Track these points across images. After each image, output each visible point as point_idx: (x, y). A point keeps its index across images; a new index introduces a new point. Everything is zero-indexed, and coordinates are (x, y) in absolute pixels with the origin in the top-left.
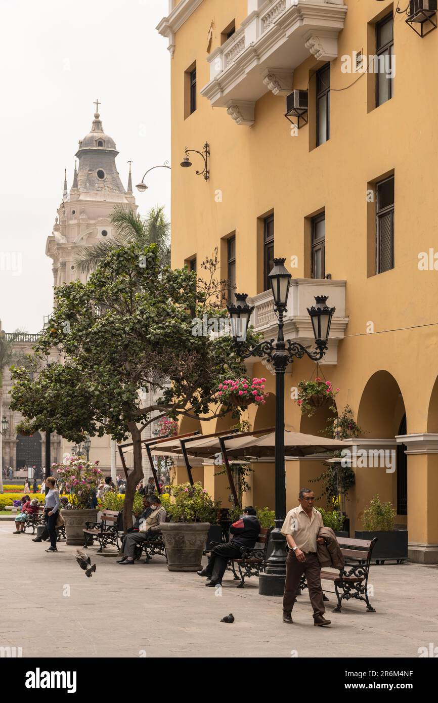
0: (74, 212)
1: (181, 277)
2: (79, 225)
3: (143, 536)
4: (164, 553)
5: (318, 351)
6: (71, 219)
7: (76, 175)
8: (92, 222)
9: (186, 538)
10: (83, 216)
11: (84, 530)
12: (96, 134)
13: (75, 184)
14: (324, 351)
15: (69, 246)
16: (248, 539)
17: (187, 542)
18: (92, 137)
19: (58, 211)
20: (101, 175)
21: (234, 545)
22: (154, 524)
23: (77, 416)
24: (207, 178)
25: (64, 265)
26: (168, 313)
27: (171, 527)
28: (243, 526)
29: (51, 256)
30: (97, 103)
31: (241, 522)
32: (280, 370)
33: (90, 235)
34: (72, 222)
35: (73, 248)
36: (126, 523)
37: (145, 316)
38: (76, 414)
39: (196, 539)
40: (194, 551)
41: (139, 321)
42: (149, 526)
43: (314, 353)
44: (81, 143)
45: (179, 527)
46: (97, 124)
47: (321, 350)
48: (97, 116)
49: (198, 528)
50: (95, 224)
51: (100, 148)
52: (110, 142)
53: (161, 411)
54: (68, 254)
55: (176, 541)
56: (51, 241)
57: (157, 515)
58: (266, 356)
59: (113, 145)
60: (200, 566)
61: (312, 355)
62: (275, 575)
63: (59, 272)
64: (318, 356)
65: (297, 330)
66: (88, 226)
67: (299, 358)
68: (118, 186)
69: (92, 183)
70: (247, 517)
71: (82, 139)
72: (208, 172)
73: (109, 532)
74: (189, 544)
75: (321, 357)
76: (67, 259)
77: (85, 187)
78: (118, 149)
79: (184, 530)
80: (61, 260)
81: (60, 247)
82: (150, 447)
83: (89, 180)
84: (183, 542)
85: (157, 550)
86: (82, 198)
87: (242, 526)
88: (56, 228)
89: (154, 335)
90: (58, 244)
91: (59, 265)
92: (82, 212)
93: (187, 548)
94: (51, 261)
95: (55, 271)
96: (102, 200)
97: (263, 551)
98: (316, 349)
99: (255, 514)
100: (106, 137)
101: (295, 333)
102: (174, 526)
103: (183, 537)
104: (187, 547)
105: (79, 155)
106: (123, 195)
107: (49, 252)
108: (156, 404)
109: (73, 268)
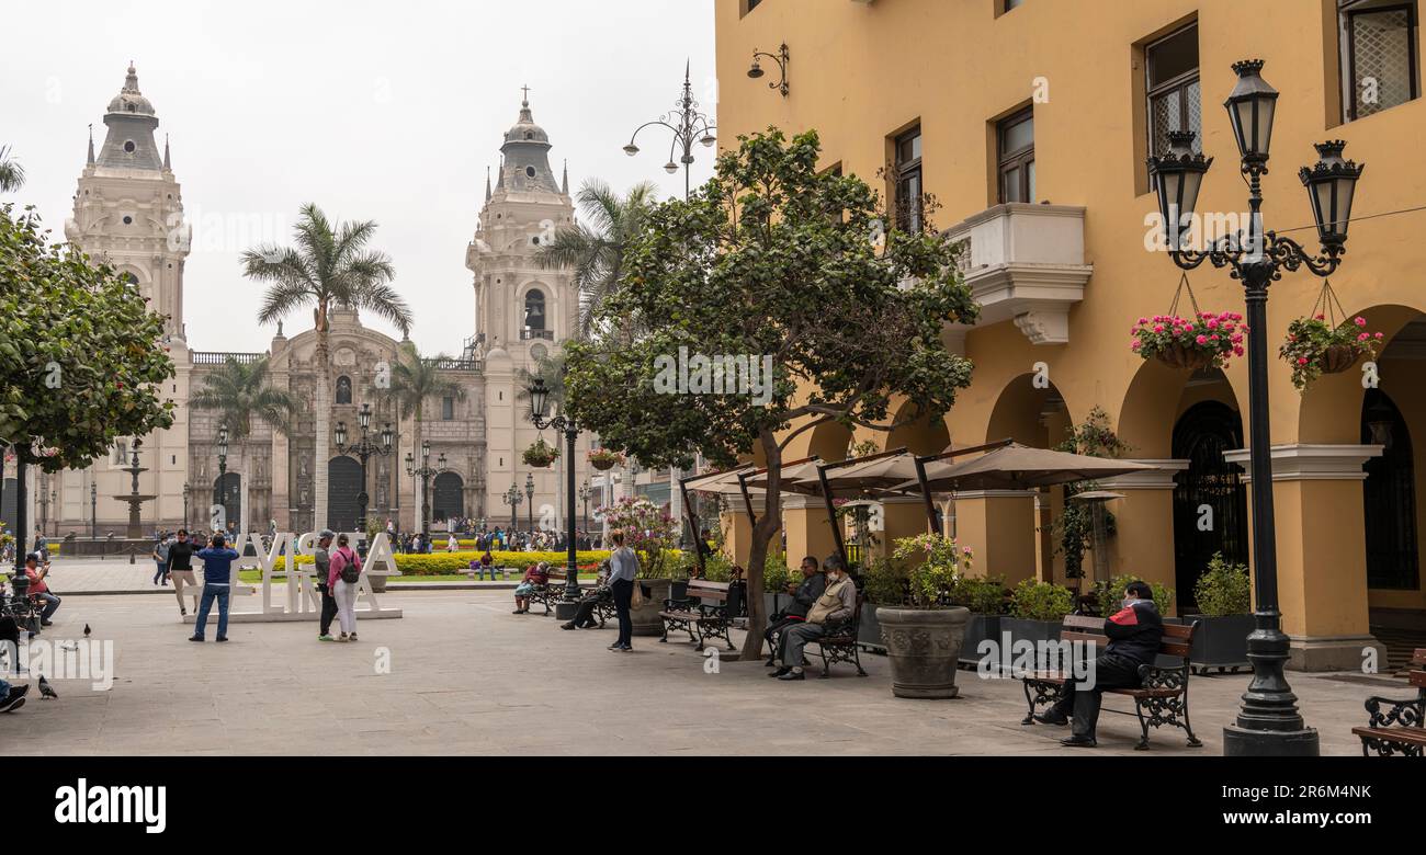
0: (499, 216)
1: (853, 189)
2: (505, 231)
3: (817, 629)
4: (854, 659)
5: (1327, 256)
6: (497, 224)
7: (502, 172)
8: (522, 227)
9: (934, 637)
10: (511, 221)
11: (662, 613)
12: (523, 125)
13: (501, 183)
14: (1339, 256)
15: (494, 256)
16: (1148, 649)
17: (935, 644)
18: (520, 128)
19: (480, 215)
20: (531, 172)
21: (1119, 662)
22: (835, 608)
23: (686, 424)
24: (785, 93)
25: (488, 278)
26: (843, 243)
27: (904, 616)
28: (1136, 622)
29: (472, 269)
30: (526, 89)
31: (1131, 614)
32: (1256, 295)
33: (519, 243)
34: (496, 228)
35: (499, 258)
36: (754, 604)
37: (808, 248)
38: (685, 420)
39: (950, 637)
40: (946, 660)
41: (800, 257)
42: (828, 612)
43: (1320, 261)
44: (506, 135)
45: (923, 616)
46: (526, 113)
47: (1333, 254)
48: (525, 104)
49: (955, 619)
50: (524, 231)
51: (530, 141)
52: (542, 134)
53: (814, 415)
54: (493, 265)
55: (914, 642)
56: (472, 250)
57: (840, 591)
58: (1230, 265)
59: (546, 138)
60: (954, 687)
61: (1316, 263)
62: (1271, 732)
63: (482, 288)
64: (1327, 267)
65: (1011, 286)
66: (517, 231)
67: (1290, 270)
68: (551, 185)
69: (520, 182)
70: (1138, 602)
71: (508, 131)
72: (786, 85)
73: (714, 617)
74: (938, 647)
75: (1331, 271)
76: (491, 271)
77: (513, 187)
78: (550, 142)
79: (929, 623)
80: (484, 272)
81: (483, 257)
82: (746, 479)
83: (517, 179)
84: (928, 644)
85: (841, 653)
86: (509, 199)
87: (1133, 620)
88: (478, 235)
89: (827, 280)
90: (481, 254)
91: (482, 279)
92: (510, 216)
93: (934, 656)
94: (473, 274)
95: (477, 286)
96: (533, 201)
97: (1181, 672)
98: (1323, 252)
99: (1151, 598)
100: (536, 128)
101: (1006, 291)
102: (911, 616)
103: (928, 635)
104: (935, 654)
105: (503, 149)
106: (557, 196)
107: (470, 263)
108: (807, 403)
109: (499, 281)
